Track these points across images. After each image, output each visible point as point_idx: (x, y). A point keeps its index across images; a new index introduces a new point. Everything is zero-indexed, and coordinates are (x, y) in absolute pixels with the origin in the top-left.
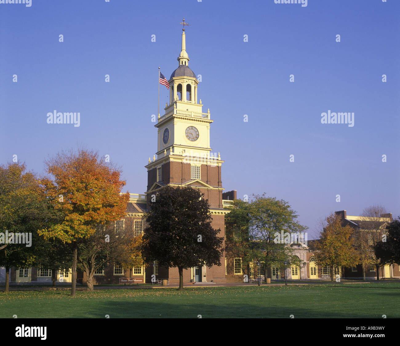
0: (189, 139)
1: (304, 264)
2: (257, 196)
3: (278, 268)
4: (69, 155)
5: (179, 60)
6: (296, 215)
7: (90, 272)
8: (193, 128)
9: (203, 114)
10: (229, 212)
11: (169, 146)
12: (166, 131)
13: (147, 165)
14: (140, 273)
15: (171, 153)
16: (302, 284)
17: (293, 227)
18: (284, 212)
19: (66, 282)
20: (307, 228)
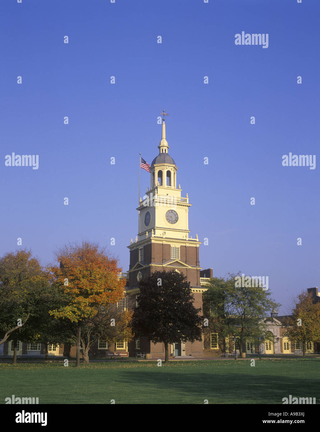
0: (169, 222)
1: (278, 339)
2: (232, 275)
3: (253, 343)
4: (74, 247)
5: (159, 148)
6: (270, 293)
7: (86, 347)
8: (173, 212)
9: (182, 198)
10: (206, 290)
11: (150, 228)
12: (147, 214)
13: (130, 245)
14: (123, 347)
15: (153, 235)
16: (275, 359)
17: (266, 304)
18: (258, 290)
19: (55, 356)
20: (280, 306)
